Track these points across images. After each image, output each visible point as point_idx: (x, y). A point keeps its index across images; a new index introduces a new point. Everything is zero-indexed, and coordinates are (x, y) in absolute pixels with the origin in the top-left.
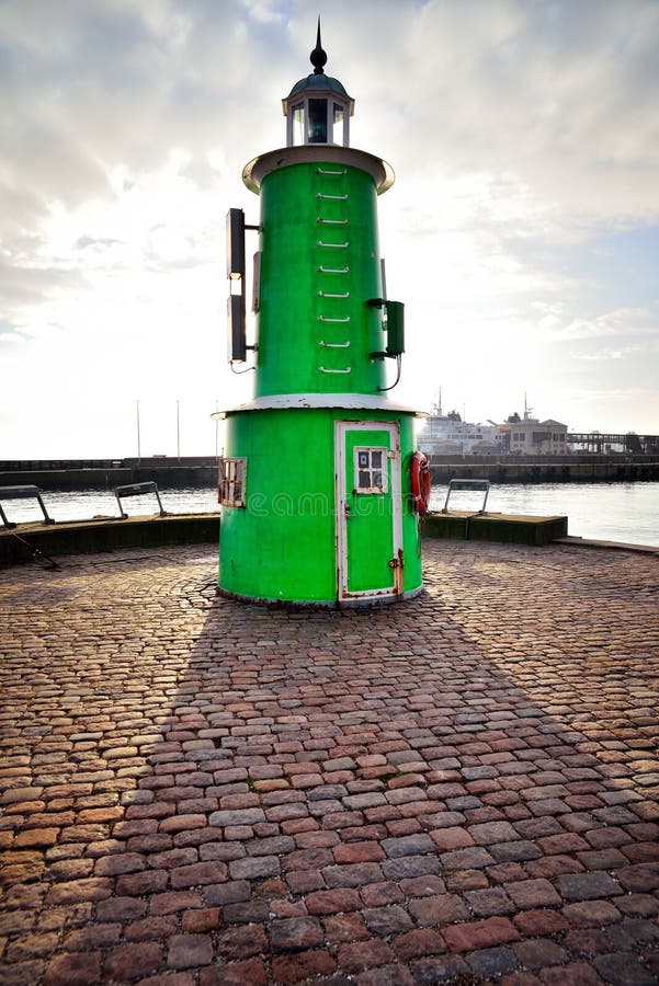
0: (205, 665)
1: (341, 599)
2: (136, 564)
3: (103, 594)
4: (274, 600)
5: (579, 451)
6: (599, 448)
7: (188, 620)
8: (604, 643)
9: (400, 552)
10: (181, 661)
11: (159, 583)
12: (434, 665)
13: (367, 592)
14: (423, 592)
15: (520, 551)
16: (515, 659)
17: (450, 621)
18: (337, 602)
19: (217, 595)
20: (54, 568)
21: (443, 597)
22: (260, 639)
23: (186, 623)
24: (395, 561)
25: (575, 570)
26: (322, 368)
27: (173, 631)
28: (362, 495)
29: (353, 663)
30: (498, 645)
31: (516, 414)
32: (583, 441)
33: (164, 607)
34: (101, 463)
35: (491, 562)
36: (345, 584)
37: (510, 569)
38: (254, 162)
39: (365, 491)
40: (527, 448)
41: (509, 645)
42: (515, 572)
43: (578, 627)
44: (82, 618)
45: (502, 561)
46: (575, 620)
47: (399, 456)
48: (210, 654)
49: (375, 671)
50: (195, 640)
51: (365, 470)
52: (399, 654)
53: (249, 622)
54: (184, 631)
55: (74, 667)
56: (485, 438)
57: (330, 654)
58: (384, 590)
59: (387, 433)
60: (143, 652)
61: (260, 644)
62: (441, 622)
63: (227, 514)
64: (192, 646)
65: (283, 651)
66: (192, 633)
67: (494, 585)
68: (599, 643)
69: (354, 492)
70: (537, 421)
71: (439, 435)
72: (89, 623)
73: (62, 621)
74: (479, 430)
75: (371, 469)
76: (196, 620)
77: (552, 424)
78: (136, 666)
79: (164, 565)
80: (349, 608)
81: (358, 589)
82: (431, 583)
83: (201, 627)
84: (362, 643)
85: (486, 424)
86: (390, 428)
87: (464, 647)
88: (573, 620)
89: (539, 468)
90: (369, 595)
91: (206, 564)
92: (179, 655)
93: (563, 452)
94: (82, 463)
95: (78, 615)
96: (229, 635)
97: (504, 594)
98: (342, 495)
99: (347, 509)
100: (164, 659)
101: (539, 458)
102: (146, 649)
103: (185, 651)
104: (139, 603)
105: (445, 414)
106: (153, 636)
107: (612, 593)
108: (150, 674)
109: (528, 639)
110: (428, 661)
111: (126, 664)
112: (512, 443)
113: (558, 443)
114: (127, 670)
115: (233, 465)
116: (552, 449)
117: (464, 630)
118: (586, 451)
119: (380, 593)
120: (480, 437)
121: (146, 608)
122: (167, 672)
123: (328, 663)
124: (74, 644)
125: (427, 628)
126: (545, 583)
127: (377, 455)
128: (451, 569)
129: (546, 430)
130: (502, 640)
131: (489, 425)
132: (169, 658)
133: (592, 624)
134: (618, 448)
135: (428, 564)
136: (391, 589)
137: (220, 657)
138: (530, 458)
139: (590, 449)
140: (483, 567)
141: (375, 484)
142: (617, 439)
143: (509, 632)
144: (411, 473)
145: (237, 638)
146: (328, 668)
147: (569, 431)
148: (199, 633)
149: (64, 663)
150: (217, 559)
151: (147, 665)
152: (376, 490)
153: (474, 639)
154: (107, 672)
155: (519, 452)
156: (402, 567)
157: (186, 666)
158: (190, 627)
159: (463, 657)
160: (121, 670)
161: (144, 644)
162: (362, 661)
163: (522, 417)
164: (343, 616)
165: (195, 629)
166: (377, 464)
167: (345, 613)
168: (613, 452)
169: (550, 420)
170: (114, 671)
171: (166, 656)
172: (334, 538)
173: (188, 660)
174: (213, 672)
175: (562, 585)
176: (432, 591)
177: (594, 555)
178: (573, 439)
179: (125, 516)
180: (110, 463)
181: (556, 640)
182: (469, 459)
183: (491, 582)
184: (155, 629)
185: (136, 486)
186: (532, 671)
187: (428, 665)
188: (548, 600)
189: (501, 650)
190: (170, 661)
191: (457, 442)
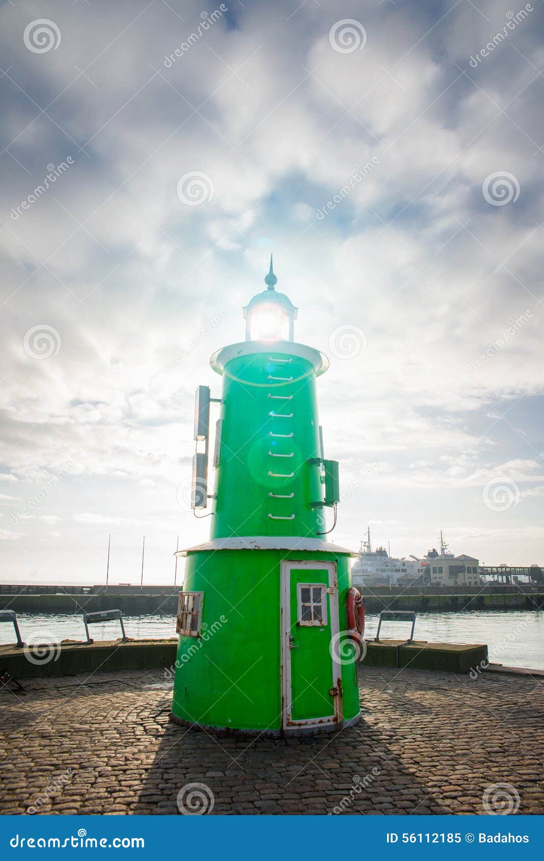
0: (155, 798)
1: (285, 728)
2: (96, 688)
3: (62, 719)
4: (223, 728)
5: (491, 583)
6: (507, 579)
7: (142, 747)
8: (537, 778)
9: (339, 681)
10: (132, 793)
11: (117, 708)
12: (375, 799)
13: (310, 720)
14: (361, 720)
15: (447, 679)
16: (454, 794)
17: (388, 752)
18: (282, 731)
19: (170, 722)
20: (19, 691)
21: (380, 725)
22: (209, 769)
23: (140, 751)
24: (334, 689)
25: (499, 698)
26: (270, 515)
27: (127, 759)
28: (304, 627)
29: (297, 796)
30: (435, 778)
31: (434, 550)
32: (493, 573)
33: (120, 734)
34: (72, 590)
35: (421, 689)
36: (289, 712)
37: (440, 696)
38: (220, 351)
39: (307, 623)
40: (445, 580)
41: (446, 778)
42: (445, 700)
43: (510, 758)
44: (40, 745)
45: (431, 689)
46: (505, 751)
47: (336, 592)
48: (161, 786)
49: (318, 806)
50: (146, 770)
51: (307, 604)
52: (341, 786)
53: (198, 751)
54: (137, 759)
55: (25, 802)
56: (409, 571)
57: (276, 786)
58: (325, 719)
59: (326, 572)
60: (95, 783)
61: (208, 774)
62: (379, 752)
63: (183, 643)
64: (143, 776)
65: (231, 783)
66: (145, 761)
67: (426, 713)
68: (533, 777)
69: (298, 624)
70: (452, 556)
71: (369, 569)
72: (46, 751)
73: (20, 749)
74: (404, 564)
75: (312, 604)
76: (150, 748)
77: (465, 558)
78: (87, 800)
79: (122, 690)
80: (292, 737)
81: (301, 717)
82: (367, 711)
83: (153, 756)
84: (306, 774)
85: (408, 559)
86: (328, 567)
87: (403, 780)
88: (503, 751)
89: (456, 598)
90: (311, 723)
91: (161, 689)
92: (130, 786)
93: (476, 583)
94: (56, 589)
95: (37, 742)
96: (179, 765)
97: (436, 723)
98: (287, 627)
99: (291, 640)
100: (115, 791)
101: (456, 589)
102: (99, 780)
103: (137, 782)
104: (97, 729)
105: (373, 550)
106: (107, 765)
107: (537, 722)
108: (100, 808)
109: (463, 772)
110: (370, 796)
111: (77, 798)
112: (432, 575)
113: (472, 575)
114: (77, 805)
115: (191, 598)
116: (467, 581)
117: (401, 761)
118: (497, 582)
119: (321, 722)
120: (404, 571)
121: (102, 735)
122: (118, 807)
123: (273, 796)
124: (29, 774)
125: (366, 759)
126: (473, 711)
127: (318, 592)
128: (385, 696)
129: (460, 564)
130: (439, 773)
131: (412, 560)
132: (120, 791)
133: (523, 756)
134: (524, 579)
135: (364, 692)
136: (331, 717)
137: (170, 789)
138: (448, 589)
139: (500, 581)
140: (415, 695)
141: (315, 618)
142: (523, 571)
143: (444, 763)
144: (347, 607)
145: (187, 768)
146: (274, 802)
147: (481, 565)
148: (151, 761)
149: (15, 797)
150: (172, 685)
151: (99, 798)
152: (317, 623)
153: (412, 770)
154: (58, 806)
155: (439, 583)
156: (341, 696)
157: (136, 799)
158: (143, 756)
159: (402, 791)
160: (72, 804)
161: (97, 774)
162: (306, 794)
163: (439, 553)
164: (287, 745)
165: (147, 758)
166: (317, 599)
167: (290, 741)
168: (520, 583)
169: (464, 556)
170: (64, 805)
171: (118, 788)
172: (279, 667)
173: (139, 793)
174: (162, 807)
175: (489, 714)
176: (369, 719)
177: (515, 682)
178: (485, 571)
179: (91, 641)
180: (80, 590)
181: (490, 773)
182: (395, 590)
183: (424, 710)
184: (109, 757)
185: (103, 613)
186: (471, 808)
187: (369, 799)
188: (478, 729)
189: (439, 784)
190: (122, 794)
191: (385, 575)
